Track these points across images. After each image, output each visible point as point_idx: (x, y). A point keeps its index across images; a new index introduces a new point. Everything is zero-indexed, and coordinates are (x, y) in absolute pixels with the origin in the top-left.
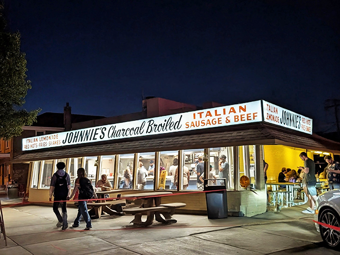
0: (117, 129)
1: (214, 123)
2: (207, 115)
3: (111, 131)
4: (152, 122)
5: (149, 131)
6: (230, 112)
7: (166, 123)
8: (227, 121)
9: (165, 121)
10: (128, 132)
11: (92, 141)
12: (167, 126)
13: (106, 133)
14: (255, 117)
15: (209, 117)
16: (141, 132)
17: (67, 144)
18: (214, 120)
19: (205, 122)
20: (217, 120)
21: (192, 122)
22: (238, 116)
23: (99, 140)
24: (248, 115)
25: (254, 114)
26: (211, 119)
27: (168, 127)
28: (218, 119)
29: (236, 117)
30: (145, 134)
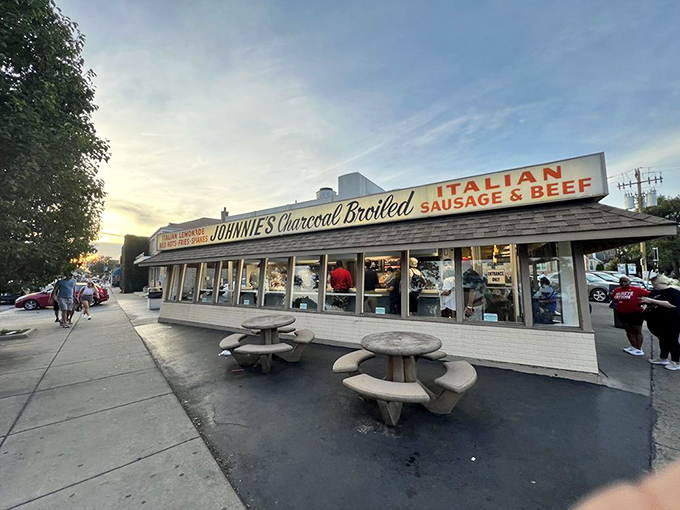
0: (293, 218)
1: (484, 202)
2: (467, 189)
3: (284, 222)
4: (355, 205)
5: (349, 219)
6: (522, 180)
7: (381, 205)
8: (515, 198)
9: (380, 202)
10: (312, 222)
11: (253, 236)
12: (382, 210)
13: (275, 224)
14: (585, 188)
15: (471, 193)
16: (335, 221)
17: (216, 241)
18: (484, 197)
19: (464, 202)
20: (490, 197)
21: (436, 203)
22: (541, 188)
23: (263, 234)
24: (565, 184)
25: (581, 181)
26: (476, 195)
27: (385, 213)
28: (494, 194)
29: (537, 189)
30: (341, 224)
